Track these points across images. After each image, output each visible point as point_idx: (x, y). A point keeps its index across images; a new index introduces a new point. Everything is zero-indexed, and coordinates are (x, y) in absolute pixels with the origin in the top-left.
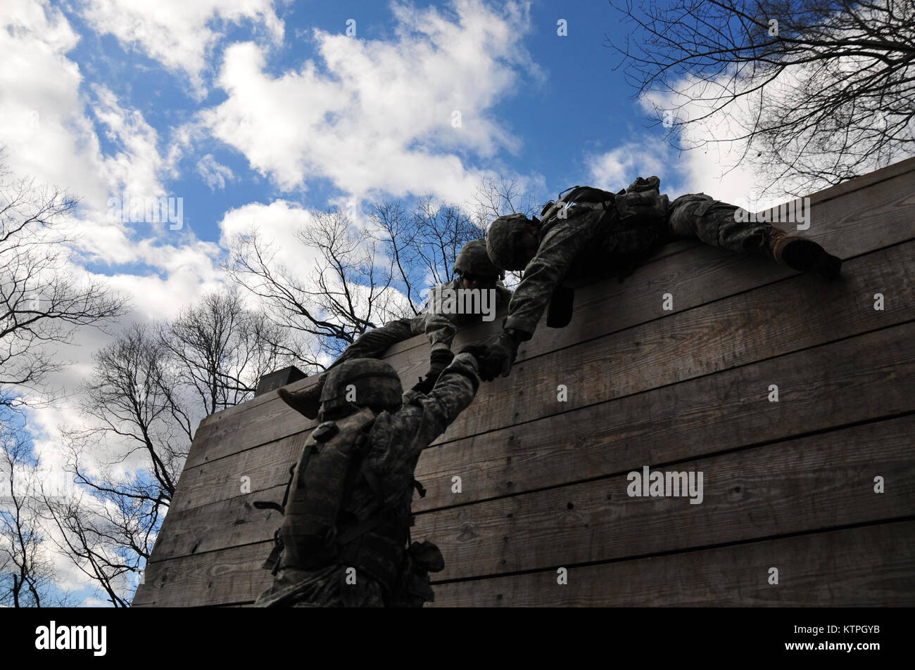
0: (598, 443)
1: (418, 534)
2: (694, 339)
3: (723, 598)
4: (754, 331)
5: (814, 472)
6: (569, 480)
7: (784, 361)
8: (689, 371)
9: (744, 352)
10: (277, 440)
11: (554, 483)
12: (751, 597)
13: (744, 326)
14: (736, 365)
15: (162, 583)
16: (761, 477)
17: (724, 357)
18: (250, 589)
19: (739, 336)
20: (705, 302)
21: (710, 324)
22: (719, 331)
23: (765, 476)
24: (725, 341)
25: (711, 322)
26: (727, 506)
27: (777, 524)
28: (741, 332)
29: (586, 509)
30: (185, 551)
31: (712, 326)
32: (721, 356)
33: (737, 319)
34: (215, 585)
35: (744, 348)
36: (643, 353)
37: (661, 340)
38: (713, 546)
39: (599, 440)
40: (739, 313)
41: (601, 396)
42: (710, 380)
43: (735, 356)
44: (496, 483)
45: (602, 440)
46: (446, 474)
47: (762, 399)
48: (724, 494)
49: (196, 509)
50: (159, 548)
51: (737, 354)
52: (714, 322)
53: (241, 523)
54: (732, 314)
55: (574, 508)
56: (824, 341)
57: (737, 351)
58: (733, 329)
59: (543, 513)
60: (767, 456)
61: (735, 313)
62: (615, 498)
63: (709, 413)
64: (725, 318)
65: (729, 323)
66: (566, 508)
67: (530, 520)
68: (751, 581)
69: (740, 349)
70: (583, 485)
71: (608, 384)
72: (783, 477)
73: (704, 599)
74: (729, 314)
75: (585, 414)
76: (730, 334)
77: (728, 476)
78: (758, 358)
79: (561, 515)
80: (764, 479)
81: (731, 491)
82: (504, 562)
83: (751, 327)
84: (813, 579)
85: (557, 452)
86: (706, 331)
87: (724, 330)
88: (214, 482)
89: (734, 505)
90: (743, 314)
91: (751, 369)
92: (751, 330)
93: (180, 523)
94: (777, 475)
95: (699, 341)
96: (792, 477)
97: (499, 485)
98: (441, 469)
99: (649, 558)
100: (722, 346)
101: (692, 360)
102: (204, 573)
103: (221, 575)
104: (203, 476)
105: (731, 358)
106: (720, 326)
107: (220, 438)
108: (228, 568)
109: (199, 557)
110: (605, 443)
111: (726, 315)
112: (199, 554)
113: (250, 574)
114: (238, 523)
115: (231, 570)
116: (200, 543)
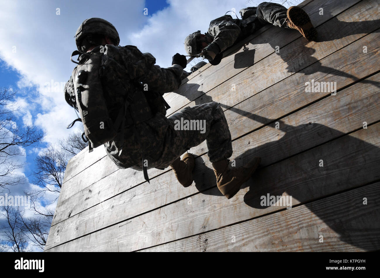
0: (241, 120)
1: (164, 183)
2: (279, 64)
3: (310, 174)
4: (307, 52)
5: (347, 105)
8: (279, 78)
9: (304, 63)
10: (100, 160)
12: (324, 170)
14: (301, 69)
15: (57, 233)
16: (321, 115)
17: (294, 67)
18: (94, 226)
19: (300, 56)
20: (282, 47)
22: (291, 57)
23: (322, 114)
24: (294, 61)
25: (286, 54)
26: (306, 132)
27: (332, 134)
28: (301, 54)
29: (238, 152)
30: (66, 217)
31: (287, 56)
32: (293, 67)
33: (298, 50)
34: (79, 229)
35: (303, 61)
36: (257, 76)
37: (264, 69)
38: (302, 152)
39: (241, 119)
40: (298, 47)
41: (239, 100)
42: (289, 78)
43: (299, 66)
44: (196, 151)
45: (242, 119)
48: (304, 127)
49: (69, 199)
50: (55, 219)
52: (287, 54)
53: (88, 199)
54: (295, 48)
56: (343, 47)
57: (300, 63)
58: (297, 54)
60: (322, 105)
61: (297, 47)
62: (252, 143)
63: (291, 93)
64: (292, 51)
65: (295, 52)
71: (242, 94)
72: (332, 112)
73: (301, 177)
74: (294, 48)
76: (296, 57)
77: (305, 118)
78: (311, 63)
80: (322, 115)
81: (307, 125)
82: (204, 185)
84: (354, 154)
87: (293, 56)
89: (310, 131)
90: (301, 47)
91: (308, 69)
92: (305, 52)
93: (63, 206)
94: (329, 112)
96: (336, 111)
97: (198, 151)
99: (272, 165)
100: (293, 63)
101: (279, 73)
102: (74, 224)
103: (81, 223)
104: (71, 183)
105: (298, 67)
106: (291, 54)
107: (77, 166)
108: (84, 220)
109: (72, 218)
110: (244, 120)
111: (293, 49)
112: (71, 217)
113: (93, 219)
114: (87, 199)
115: (85, 220)
116: (72, 212)
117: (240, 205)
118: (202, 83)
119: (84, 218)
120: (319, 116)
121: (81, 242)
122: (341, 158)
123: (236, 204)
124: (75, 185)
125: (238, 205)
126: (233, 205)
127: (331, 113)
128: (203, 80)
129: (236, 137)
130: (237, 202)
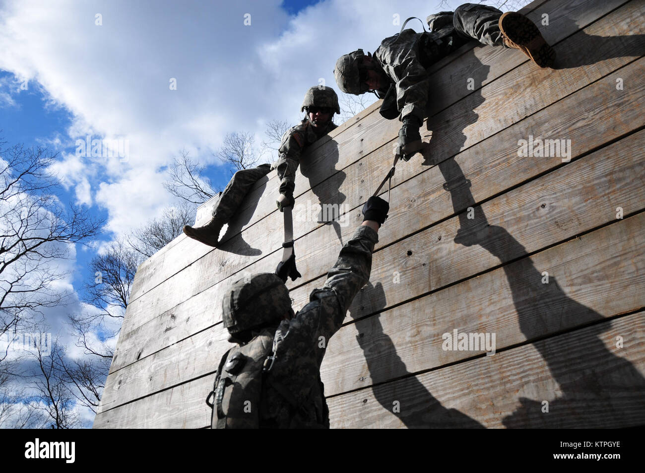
0: (426, 200)
2: (491, 106)
3: (543, 293)
4: (539, 86)
5: (606, 176)
6: (406, 234)
7: (568, 101)
8: (491, 130)
9: (533, 104)
10: (190, 265)
11: (395, 239)
13: (531, 85)
14: (528, 115)
15: (119, 386)
16: (561, 191)
17: (517, 111)
18: (179, 374)
19: (528, 93)
21: (503, 91)
22: (511, 94)
23: (565, 190)
24: (517, 100)
25: (504, 89)
26: (536, 220)
27: (580, 224)
28: (528, 90)
29: (421, 252)
30: (133, 359)
31: (505, 92)
32: (515, 112)
33: (524, 82)
34: (154, 379)
35: (533, 101)
36: (453, 127)
37: (466, 114)
39: (426, 198)
40: (525, 77)
42: (509, 130)
43: (526, 109)
45: (428, 198)
46: (312, 254)
47: (553, 134)
48: (533, 212)
49: (138, 329)
50: (115, 362)
51: (528, 107)
52: (506, 89)
53: (169, 330)
54: (520, 79)
55: (413, 254)
56: (600, 77)
57: (528, 104)
58: (522, 90)
59: (389, 264)
60: (564, 175)
61: (522, 78)
62: (444, 238)
63: (512, 155)
64: (515, 84)
65: (518, 86)
66: (407, 255)
67: (379, 271)
68: (565, 274)
69: (530, 102)
70: (418, 235)
72: (580, 187)
73: (527, 298)
74: (517, 80)
75: (413, 182)
76: (520, 94)
77: (534, 197)
78: (546, 105)
79: (403, 262)
80: (564, 192)
81: (538, 209)
82: (362, 308)
83: (537, 84)
84: (618, 259)
85: (395, 216)
86: (500, 97)
87: (515, 92)
88: (149, 306)
89: (542, 218)
90: (529, 77)
91: (540, 114)
92: (536, 86)
93: (128, 341)
94: (575, 187)
95: (497, 106)
96: (588, 185)
98: (308, 252)
99: (478, 276)
101: (492, 121)
102: (146, 370)
103: (158, 370)
104: (142, 304)
105: (524, 111)
106: (511, 90)
107: (151, 275)
108: (162, 364)
109: (142, 361)
110: (431, 199)
111: (515, 81)
112: (142, 359)
113: (177, 364)
114: (167, 330)
115: (164, 365)
116: (142, 351)
117: (423, 343)
118: (361, 138)
119: (163, 362)
120: (559, 194)
121: (158, 401)
122: (597, 265)
123: (417, 341)
124: (148, 306)
125: (419, 343)
126: (411, 342)
127: (579, 190)
128: (363, 132)
129: (418, 229)
130: (417, 338)
